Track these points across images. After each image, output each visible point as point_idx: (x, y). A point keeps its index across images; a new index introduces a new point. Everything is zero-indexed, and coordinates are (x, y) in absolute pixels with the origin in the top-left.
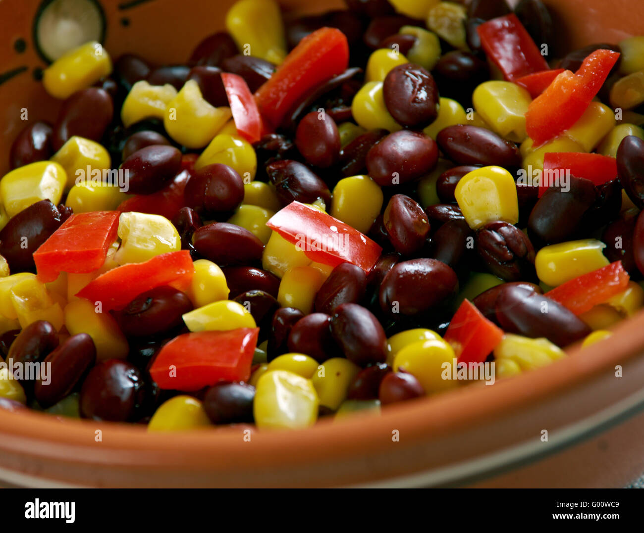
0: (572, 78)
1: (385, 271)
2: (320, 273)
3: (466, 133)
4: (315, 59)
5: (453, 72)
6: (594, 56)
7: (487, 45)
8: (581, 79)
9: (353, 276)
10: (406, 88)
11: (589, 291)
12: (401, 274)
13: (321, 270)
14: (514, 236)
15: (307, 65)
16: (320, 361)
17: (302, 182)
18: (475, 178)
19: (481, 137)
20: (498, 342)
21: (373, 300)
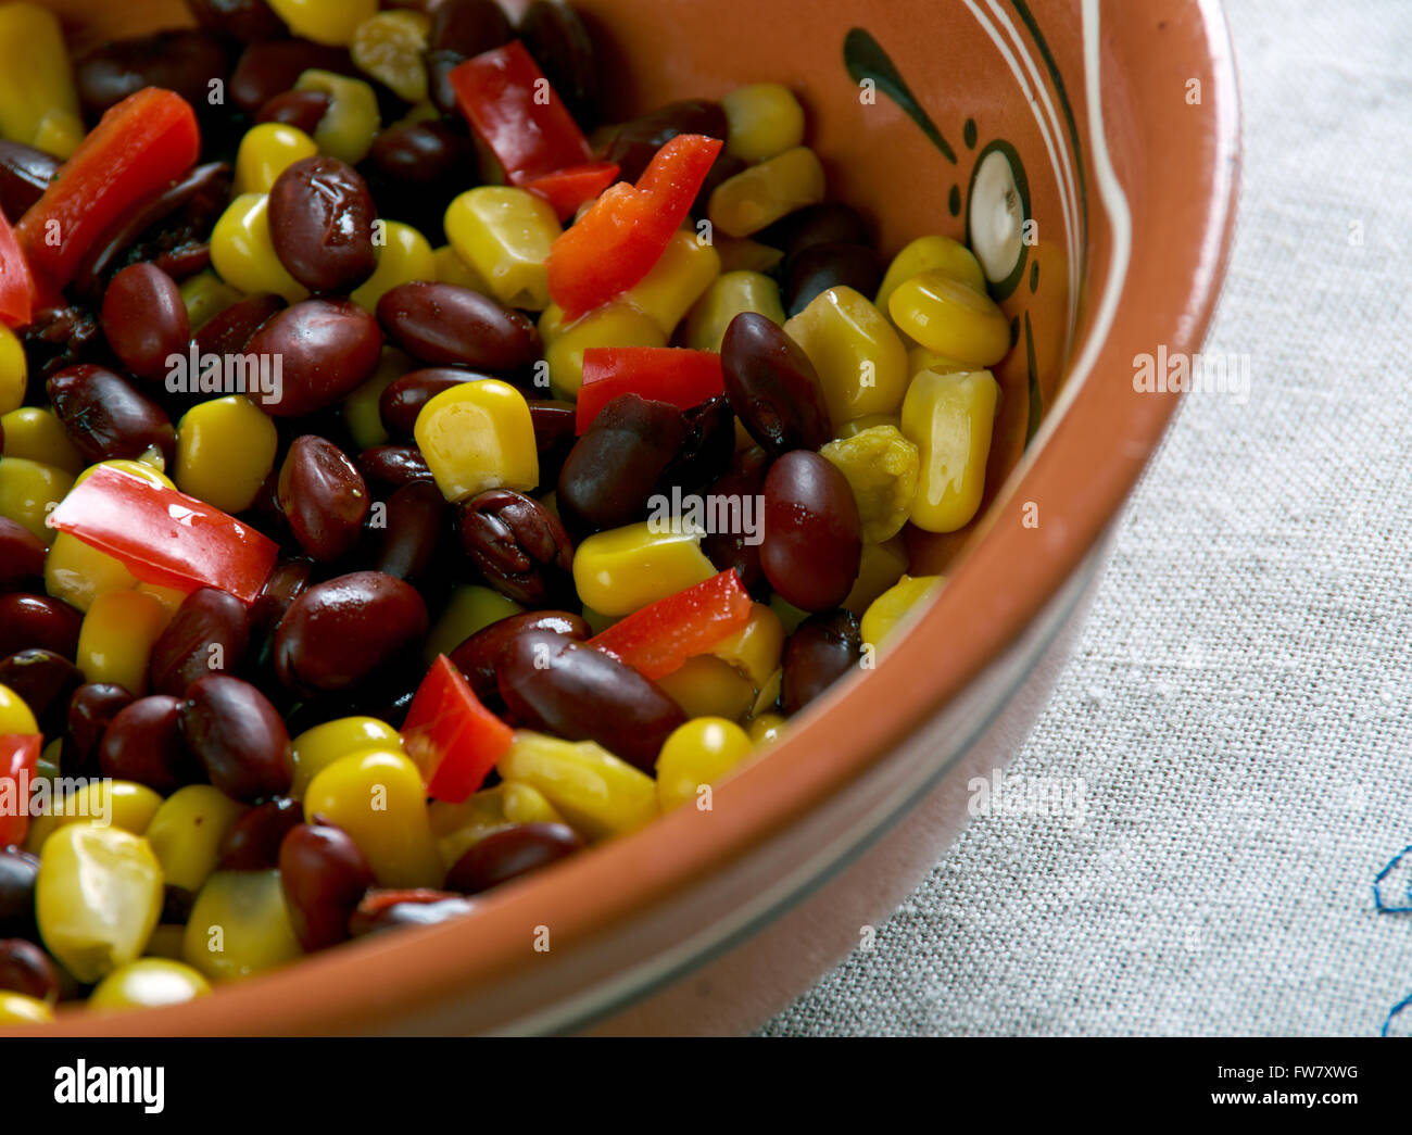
0: (630, 197)
1: (285, 599)
2: (159, 604)
3: (431, 303)
4: (132, 154)
5: (406, 166)
6: (673, 149)
7: (469, 109)
8: (648, 197)
9: (221, 617)
10: (312, 214)
11: (676, 633)
12: (314, 614)
13: (160, 598)
14: (530, 523)
15: (118, 166)
16: (164, 791)
17: (116, 416)
18: (452, 405)
19: (463, 308)
20: (504, 749)
21: (263, 657)
